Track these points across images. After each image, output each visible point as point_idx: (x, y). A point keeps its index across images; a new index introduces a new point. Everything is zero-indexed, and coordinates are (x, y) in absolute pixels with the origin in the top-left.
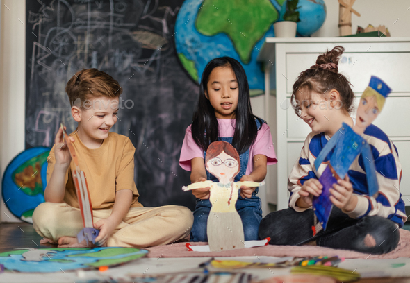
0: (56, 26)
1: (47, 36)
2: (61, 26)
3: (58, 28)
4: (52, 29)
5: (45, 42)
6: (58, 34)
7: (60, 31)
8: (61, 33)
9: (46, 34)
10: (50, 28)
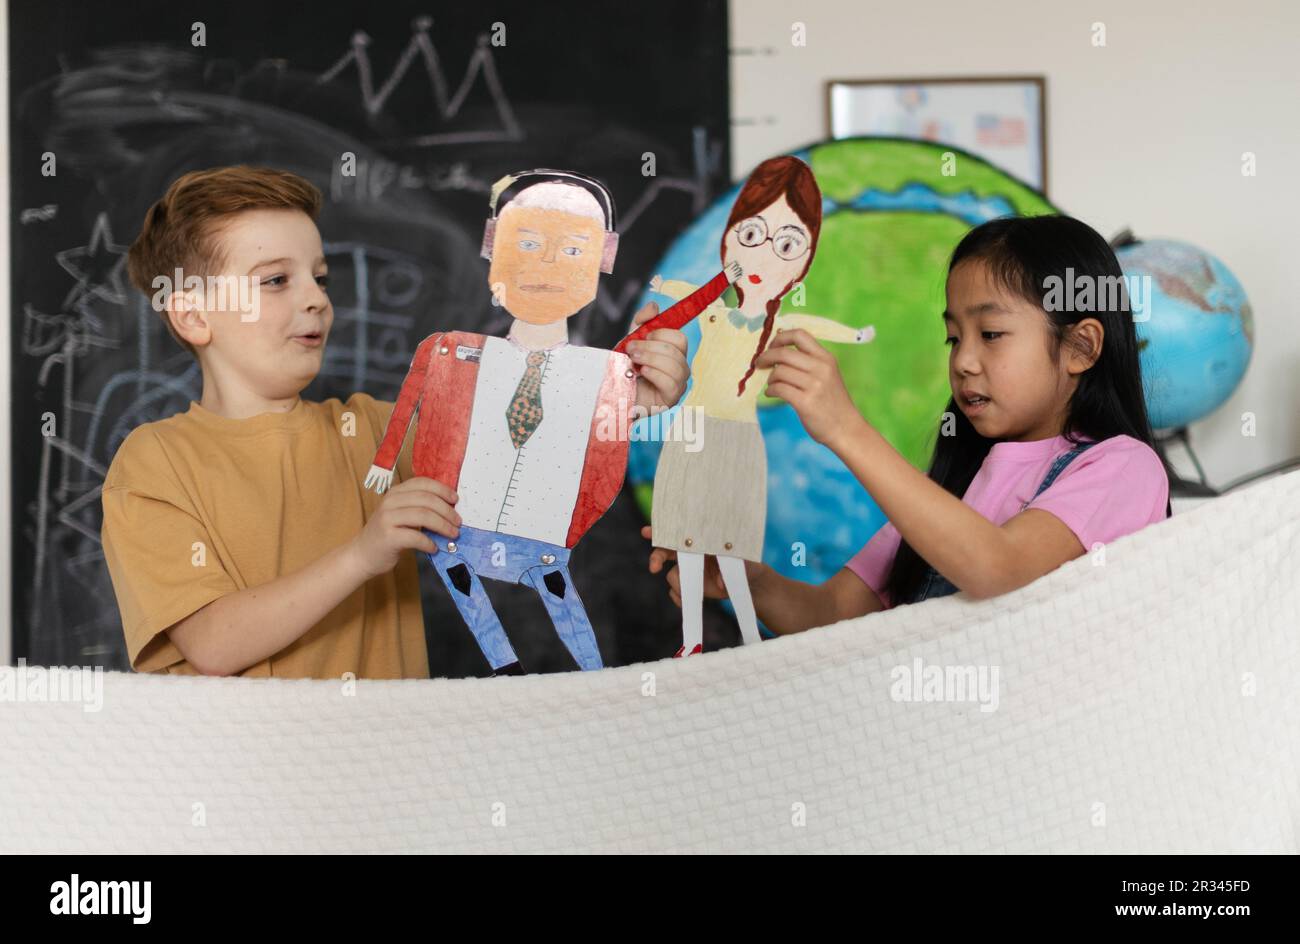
0: (132, 365)
1: (98, 410)
2: (152, 368)
3: (143, 377)
4: (118, 380)
5: (92, 435)
6: (143, 400)
7: (151, 386)
8: (157, 394)
9: (94, 401)
10: (110, 376)
